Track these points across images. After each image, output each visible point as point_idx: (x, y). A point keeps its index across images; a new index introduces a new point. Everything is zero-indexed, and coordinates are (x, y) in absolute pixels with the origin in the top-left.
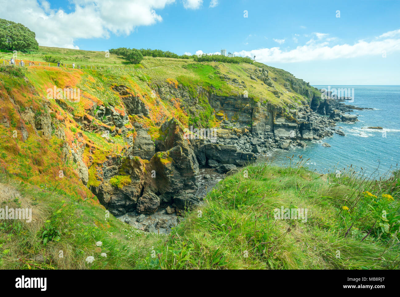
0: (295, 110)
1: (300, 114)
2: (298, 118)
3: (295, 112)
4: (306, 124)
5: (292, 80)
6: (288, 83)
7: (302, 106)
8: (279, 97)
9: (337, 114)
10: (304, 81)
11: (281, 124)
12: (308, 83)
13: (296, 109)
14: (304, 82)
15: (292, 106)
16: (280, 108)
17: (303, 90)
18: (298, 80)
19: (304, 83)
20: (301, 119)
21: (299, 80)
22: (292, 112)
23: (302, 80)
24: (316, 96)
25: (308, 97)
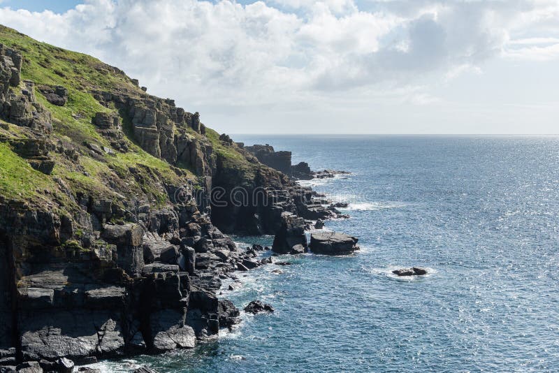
0: (128, 226)
1: (158, 243)
2: (147, 261)
3: (129, 233)
4: (160, 281)
5: (129, 100)
6: (110, 111)
7: (168, 209)
8: (46, 168)
9: (294, 231)
10: (177, 106)
11: (51, 293)
12: (196, 116)
13: (129, 219)
14: (180, 110)
15: (114, 207)
16: (44, 217)
17: (175, 142)
18: (154, 102)
19: (179, 115)
20: (158, 265)
21: (160, 100)
22: (116, 235)
23: (171, 102)
24: (225, 165)
25: (195, 173)
